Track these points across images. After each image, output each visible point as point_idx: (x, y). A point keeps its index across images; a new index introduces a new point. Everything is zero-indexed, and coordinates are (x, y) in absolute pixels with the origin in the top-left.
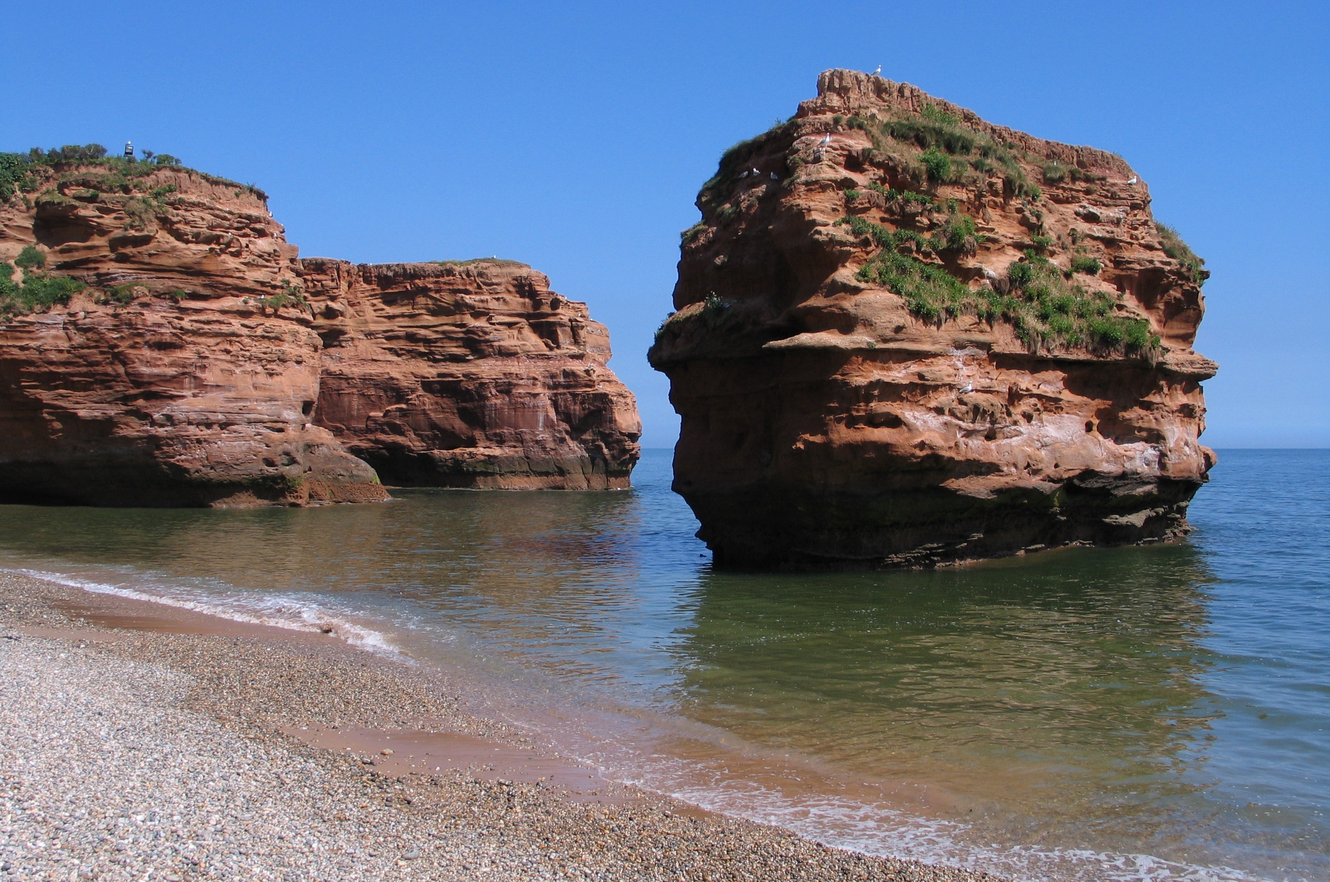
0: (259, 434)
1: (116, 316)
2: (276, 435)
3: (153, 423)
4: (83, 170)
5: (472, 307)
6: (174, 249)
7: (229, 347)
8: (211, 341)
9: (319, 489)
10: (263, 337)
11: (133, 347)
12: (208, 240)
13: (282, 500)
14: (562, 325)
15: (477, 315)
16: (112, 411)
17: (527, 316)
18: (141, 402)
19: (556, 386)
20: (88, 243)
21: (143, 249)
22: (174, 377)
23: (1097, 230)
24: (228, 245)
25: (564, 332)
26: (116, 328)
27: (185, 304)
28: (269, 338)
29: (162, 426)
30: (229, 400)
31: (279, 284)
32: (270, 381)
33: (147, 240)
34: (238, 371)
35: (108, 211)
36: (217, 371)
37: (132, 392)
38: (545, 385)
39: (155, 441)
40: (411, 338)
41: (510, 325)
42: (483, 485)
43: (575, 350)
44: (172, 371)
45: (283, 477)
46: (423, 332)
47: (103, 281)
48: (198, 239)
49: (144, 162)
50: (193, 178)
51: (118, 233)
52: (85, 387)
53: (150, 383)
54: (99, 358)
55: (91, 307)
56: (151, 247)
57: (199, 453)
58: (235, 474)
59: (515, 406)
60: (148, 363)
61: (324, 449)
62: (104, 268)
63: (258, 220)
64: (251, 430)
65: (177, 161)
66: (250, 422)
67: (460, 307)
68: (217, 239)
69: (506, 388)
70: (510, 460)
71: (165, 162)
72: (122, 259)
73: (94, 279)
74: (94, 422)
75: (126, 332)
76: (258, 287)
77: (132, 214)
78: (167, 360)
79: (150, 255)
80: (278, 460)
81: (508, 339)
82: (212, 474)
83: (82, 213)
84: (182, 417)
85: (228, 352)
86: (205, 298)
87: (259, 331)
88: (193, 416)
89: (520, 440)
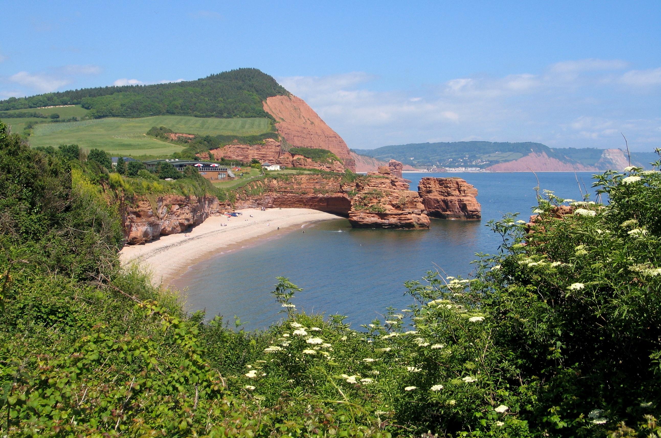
14: (462, 190)
15: (450, 188)
17: (457, 188)
23: (389, 200)
38: (458, 201)
40: (441, 192)
41: (455, 190)
42: (447, 219)
43: (464, 195)
46: (443, 191)
59: (453, 205)
67: (448, 187)
69: (451, 202)
70: (451, 214)
81: (454, 193)
89: (453, 211)
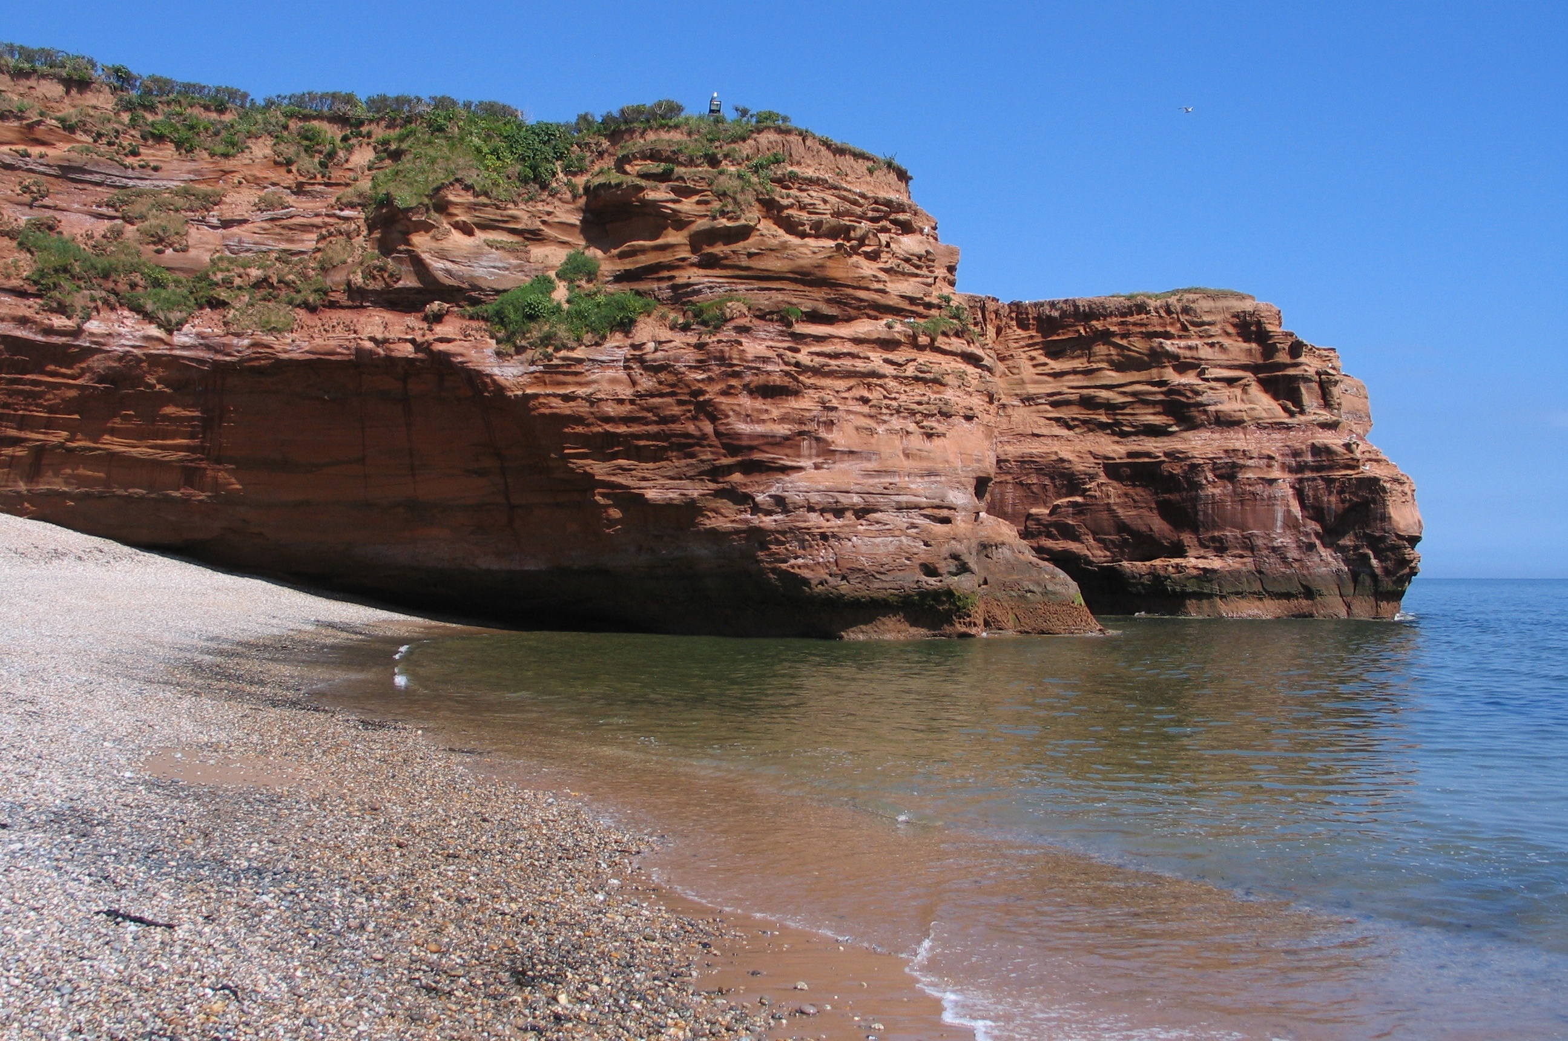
0: (913, 526)
1: (700, 346)
2: (939, 528)
3: (756, 509)
4: (651, 136)
5: (1175, 357)
6: (784, 246)
7: (866, 394)
8: (841, 384)
9: (997, 612)
10: (917, 379)
11: (725, 393)
12: (833, 233)
13: (948, 629)
14: (1307, 380)
15: (1182, 367)
16: (695, 490)
17: (1254, 369)
18: (737, 477)
19: (1300, 468)
20: (660, 241)
21: (739, 246)
22: (787, 438)
24: (862, 241)
25: (1308, 389)
26: (701, 365)
27: (801, 328)
28: (925, 381)
29: (769, 513)
30: (868, 474)
31: (936, 301)
32: (928, 445)
33: (745, 232)
34: (881, 429)
35: (688, 192)
36: (849, 429)
37: (726, 461)
38: (1284, 467)
39: (757, 536)
40: (1087, 403)
41: (1230, 382)
42: (1194, 612)
43: (1326, 416)
44: (783, 430)
45: (949, 593)
46: (1104, 394)
47: (681, 296)
48: (818, 231)
49: (738, 122)
50: (808, 143)
51: (702, 224)
52: (656, 456)
53: (751, 448)
54: (676, 410)
55: (665, 334)
56: (750, 244)
57: (824, 555)
58: (880, 588)
59: (1243, 498)
60: (748, 418)
61: (1005, 552)
62: (682, 277)
63: (901, 208)
64: (901, 520)
65: (785, 119)
66: (899, 509)
67: (1158, 358)
68: (844, 232)
69: (1228, 472)
70: (1235, 575)
71: (765, 122)
72: (709, 263)
73: (668, 293)
74: (668, 506)
75: (716, 370)
76: (905, 305)
77: (722, 195)
78: (775, 413)
79: (750, 255)
80: (944, 566)
81: (1228, 401)
82: (844, 587)
83: (651, 195)
84: (799, 499)
85: (865, 401)
86: (829, 320)
87: (910, 370)
88: (815, 498)
89: (1249, 546)
